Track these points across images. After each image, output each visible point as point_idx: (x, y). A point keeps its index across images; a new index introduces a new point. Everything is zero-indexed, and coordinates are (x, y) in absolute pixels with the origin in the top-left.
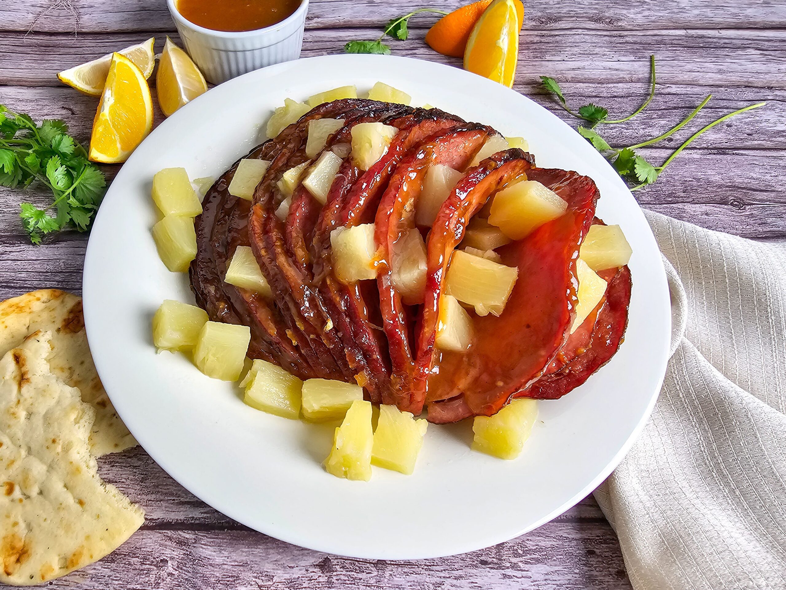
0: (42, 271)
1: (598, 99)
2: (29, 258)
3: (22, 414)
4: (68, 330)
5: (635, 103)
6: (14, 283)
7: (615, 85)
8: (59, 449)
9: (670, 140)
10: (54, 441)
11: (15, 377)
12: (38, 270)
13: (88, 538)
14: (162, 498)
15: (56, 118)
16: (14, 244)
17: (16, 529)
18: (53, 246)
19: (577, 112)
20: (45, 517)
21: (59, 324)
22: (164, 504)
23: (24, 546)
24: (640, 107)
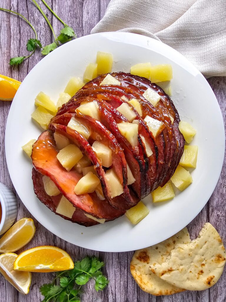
0: (120, 276)
1: (21, 41)
2: (114, 283)
3: (181, 267)
4: (148, 260)
5: (24, 24)
6: (125, 285)
7: (12, 30)
8: (191, 253)
9: (47, 15)
10: (189, 255)
11: (169, 273)
12: (120, 278)
13: (215, 238)
14: (200, 218)
15: (39, 291)
16: (108, 290)
17: (213, 260)
18: (108, 275)
19: (30, 53)
20: (210, 252)
21: (145, 264)
22: (202, 217)
23: (217, 257)
24: (26, 23)
